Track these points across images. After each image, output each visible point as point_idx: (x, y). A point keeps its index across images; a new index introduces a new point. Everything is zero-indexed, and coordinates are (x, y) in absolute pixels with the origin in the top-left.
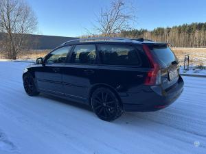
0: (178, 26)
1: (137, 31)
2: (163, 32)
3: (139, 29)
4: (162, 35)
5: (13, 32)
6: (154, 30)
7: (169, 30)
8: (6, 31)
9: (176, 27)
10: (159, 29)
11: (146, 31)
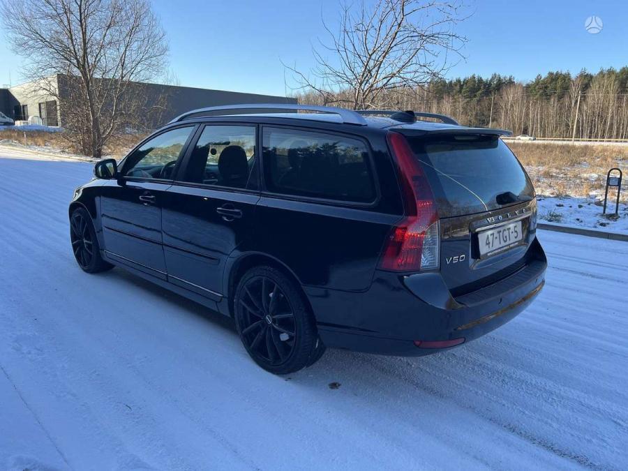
0: (618, 69)
1: (480, 80)
2: (566, 88)
3: (486, 77)
4: (561, 97)
5: (98, 75)
6: (538, 82)
7: (587, 81)
8: (77, 72)
9: (611, 72)
10: (554, 78)
11: (510, 83)
